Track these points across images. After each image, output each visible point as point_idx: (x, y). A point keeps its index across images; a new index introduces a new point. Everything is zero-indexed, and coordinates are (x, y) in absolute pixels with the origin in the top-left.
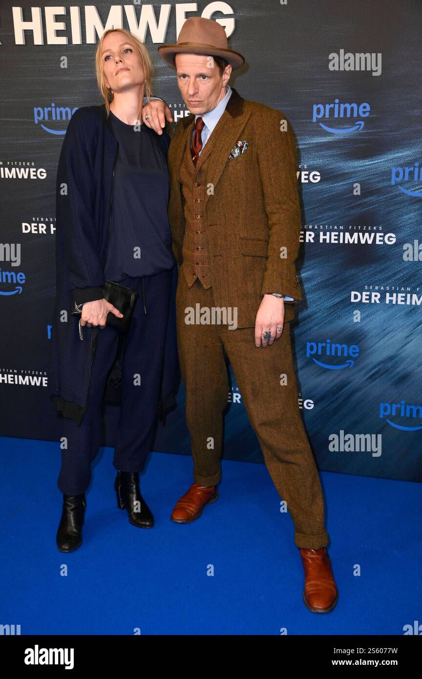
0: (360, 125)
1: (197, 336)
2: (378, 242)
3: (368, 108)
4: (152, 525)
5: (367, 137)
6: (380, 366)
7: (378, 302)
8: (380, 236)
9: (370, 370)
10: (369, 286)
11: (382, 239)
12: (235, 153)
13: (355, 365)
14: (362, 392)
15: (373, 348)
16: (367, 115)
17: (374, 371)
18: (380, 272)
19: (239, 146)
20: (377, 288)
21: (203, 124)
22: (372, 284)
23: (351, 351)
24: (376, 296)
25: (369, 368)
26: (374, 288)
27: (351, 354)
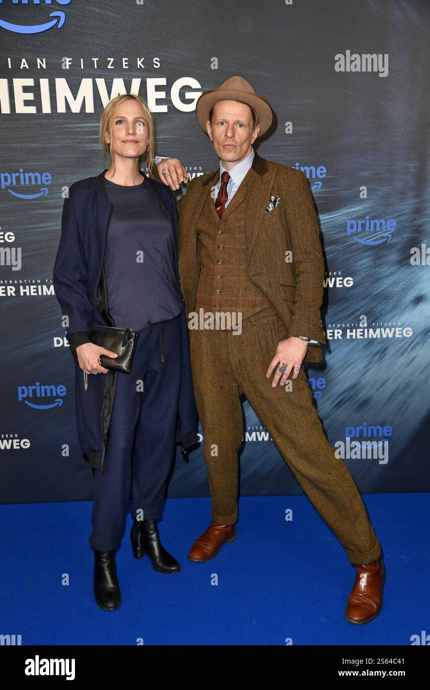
0: (318, 184)
2: (338, 286)
3: (325, 171)
4: (178, 570)
5: (325, 195)
6: (344, 395)
7: (340, 338)
8: (340, 280)
9: (336, 399)
10: (332, 324)
11: (341, 282)
12: (270, 208)
13: (323, 396)
14: (330, 418)
15: (338, 379)
16: (324, 176)
17: (340, 399)
18: (341, 311)
19: (273, 200)
20: (339, 326)
21: (229, 177)
22: (334, 323)
23: (319, 383)
24: (338, 333)
25: (337, 395)
26: (336, 326)
27: (319, 387)
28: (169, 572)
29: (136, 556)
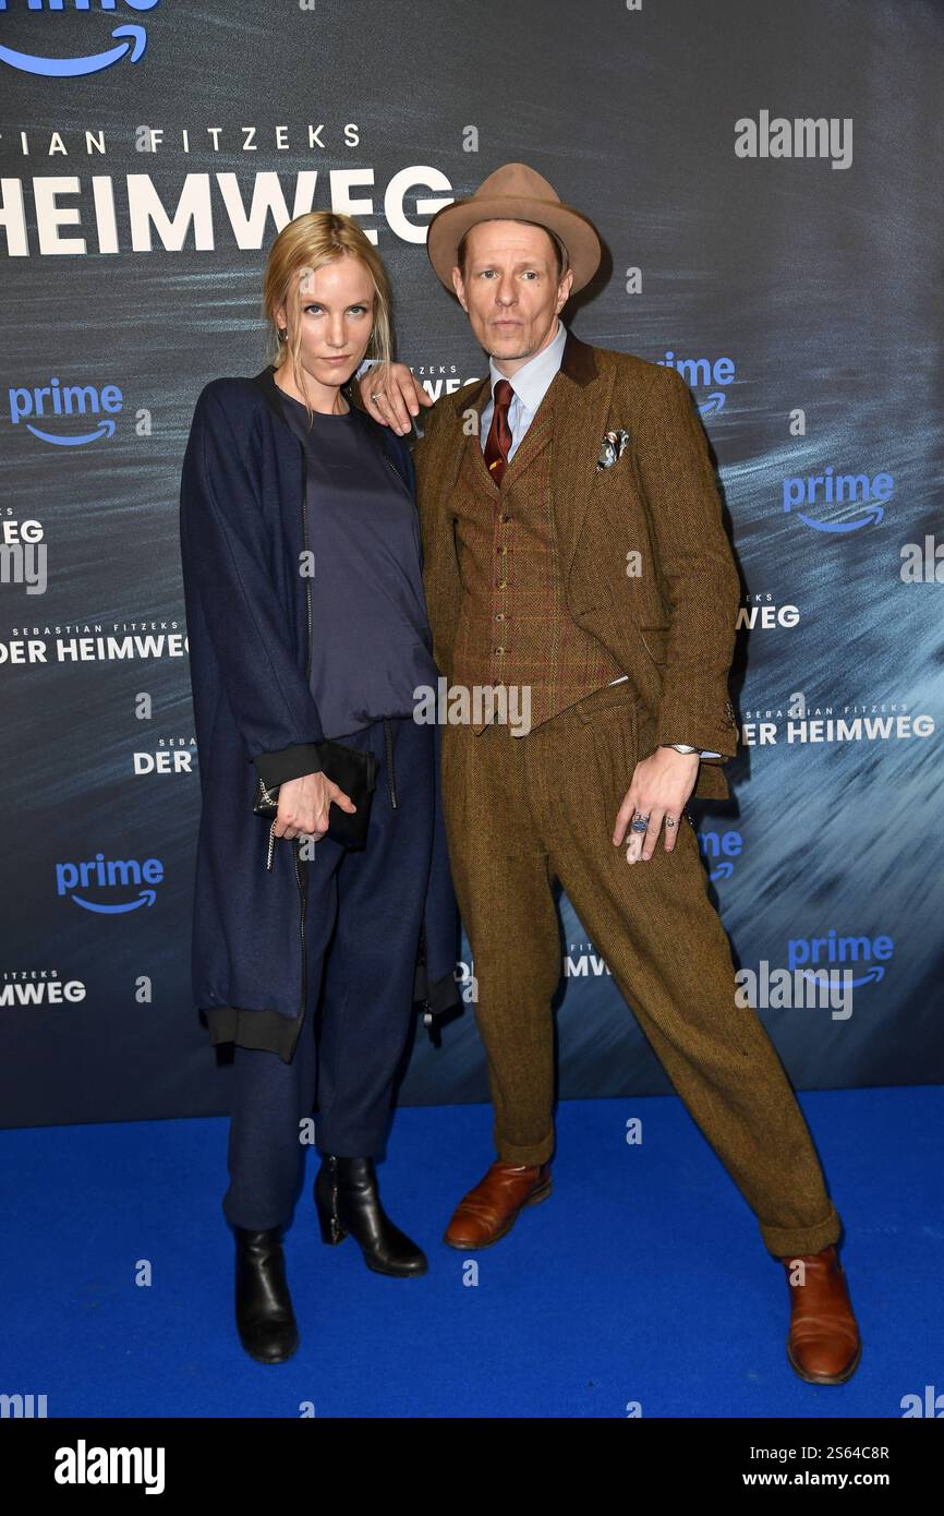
0: (718, 399)
1: (492, 837)
2: (765, 625)
3: (731, 368)
4: (423, 1269)
5: (733, 423)
6: (784, 869)
7: (773, 741)
8: (769, 613)
9: (767, 878)
10: (753, 712)
11: (772, 617)
12: (607, 459)
13: (736, 873)
14: (756, 920)
15: (770, 832)
16: (730, 380)
17: (773, 878)
18: (774, 682)
19: (612, 441)
20: (768, 714)
21: (512, 392)
22: (760, 708)
23: (726, 843)
24: (768, 730)
25: (767, 870)
26: (763, 714)
27: (727, 851)
28: (405, 1273)
29: (327, 1238)
